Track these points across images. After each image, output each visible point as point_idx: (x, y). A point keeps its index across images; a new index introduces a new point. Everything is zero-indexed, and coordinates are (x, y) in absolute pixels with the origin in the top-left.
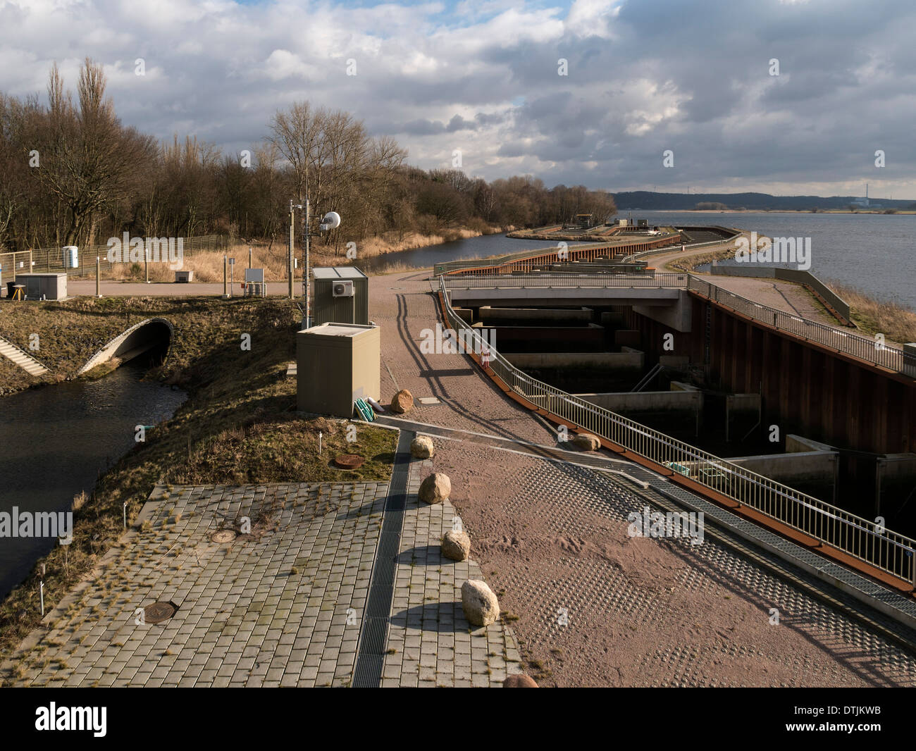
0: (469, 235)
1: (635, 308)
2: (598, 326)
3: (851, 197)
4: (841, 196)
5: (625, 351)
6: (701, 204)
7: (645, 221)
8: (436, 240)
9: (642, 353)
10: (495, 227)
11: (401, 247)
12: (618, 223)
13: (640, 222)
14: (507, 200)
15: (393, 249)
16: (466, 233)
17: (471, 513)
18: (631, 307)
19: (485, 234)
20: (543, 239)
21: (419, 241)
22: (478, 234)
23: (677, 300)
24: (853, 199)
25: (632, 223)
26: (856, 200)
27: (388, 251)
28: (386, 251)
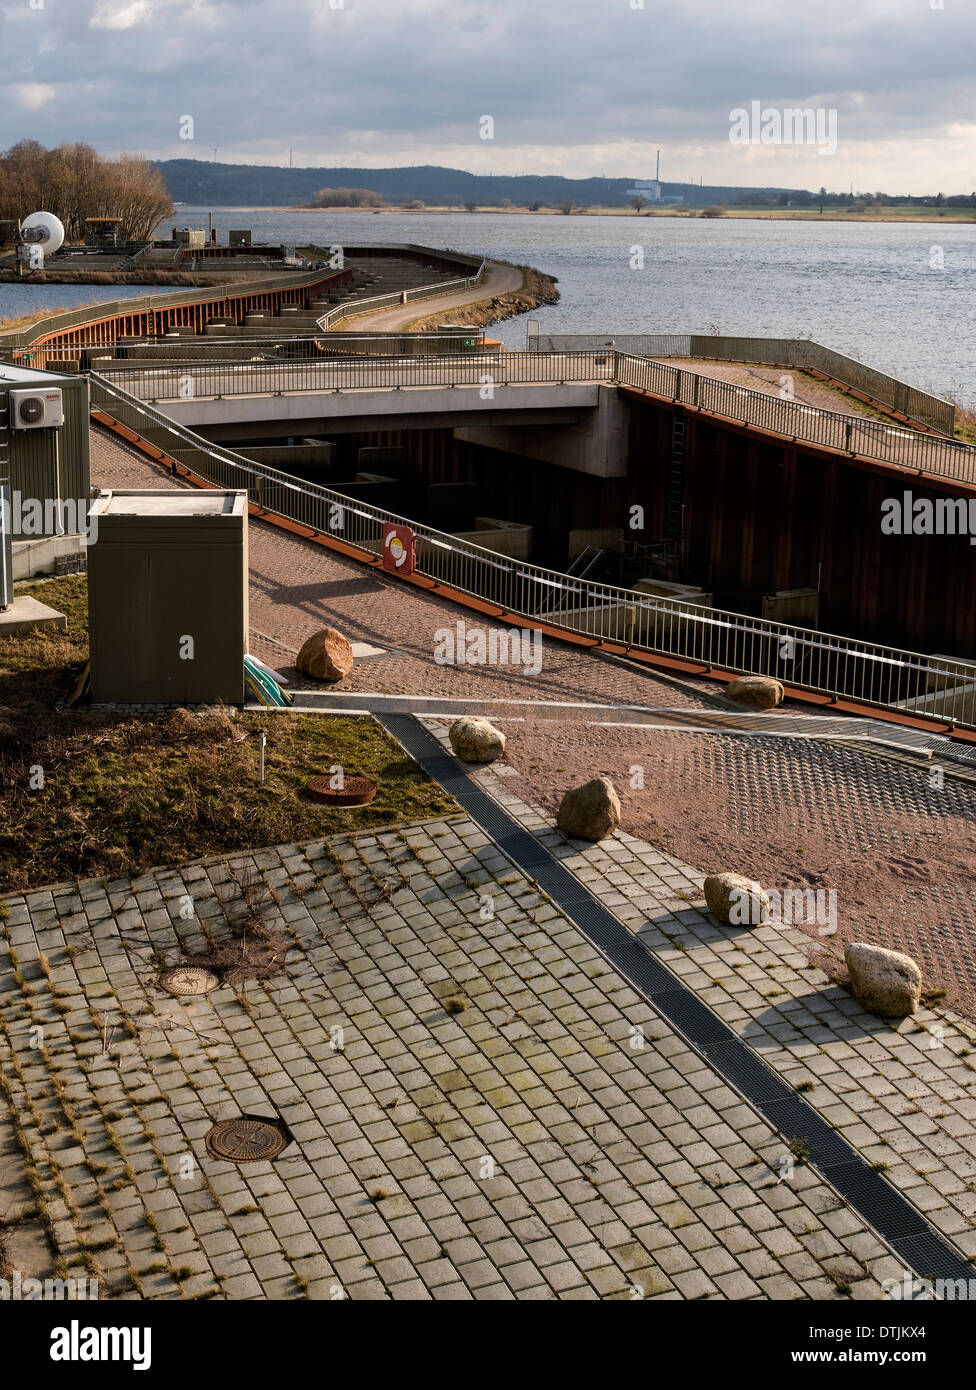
1: (462, 433)
2: (384, 479)
3: (626, 180)
4: (607, 177)
5: (489, 527)
6: (326, 192)
7: (247, 234)
9: (528, 528)
13: (235, 236)
17: (683, 844)
18: (450, 431)
23: (596, 408)
24: (629, 183)
25: (214, 238)
26: (637, 185)
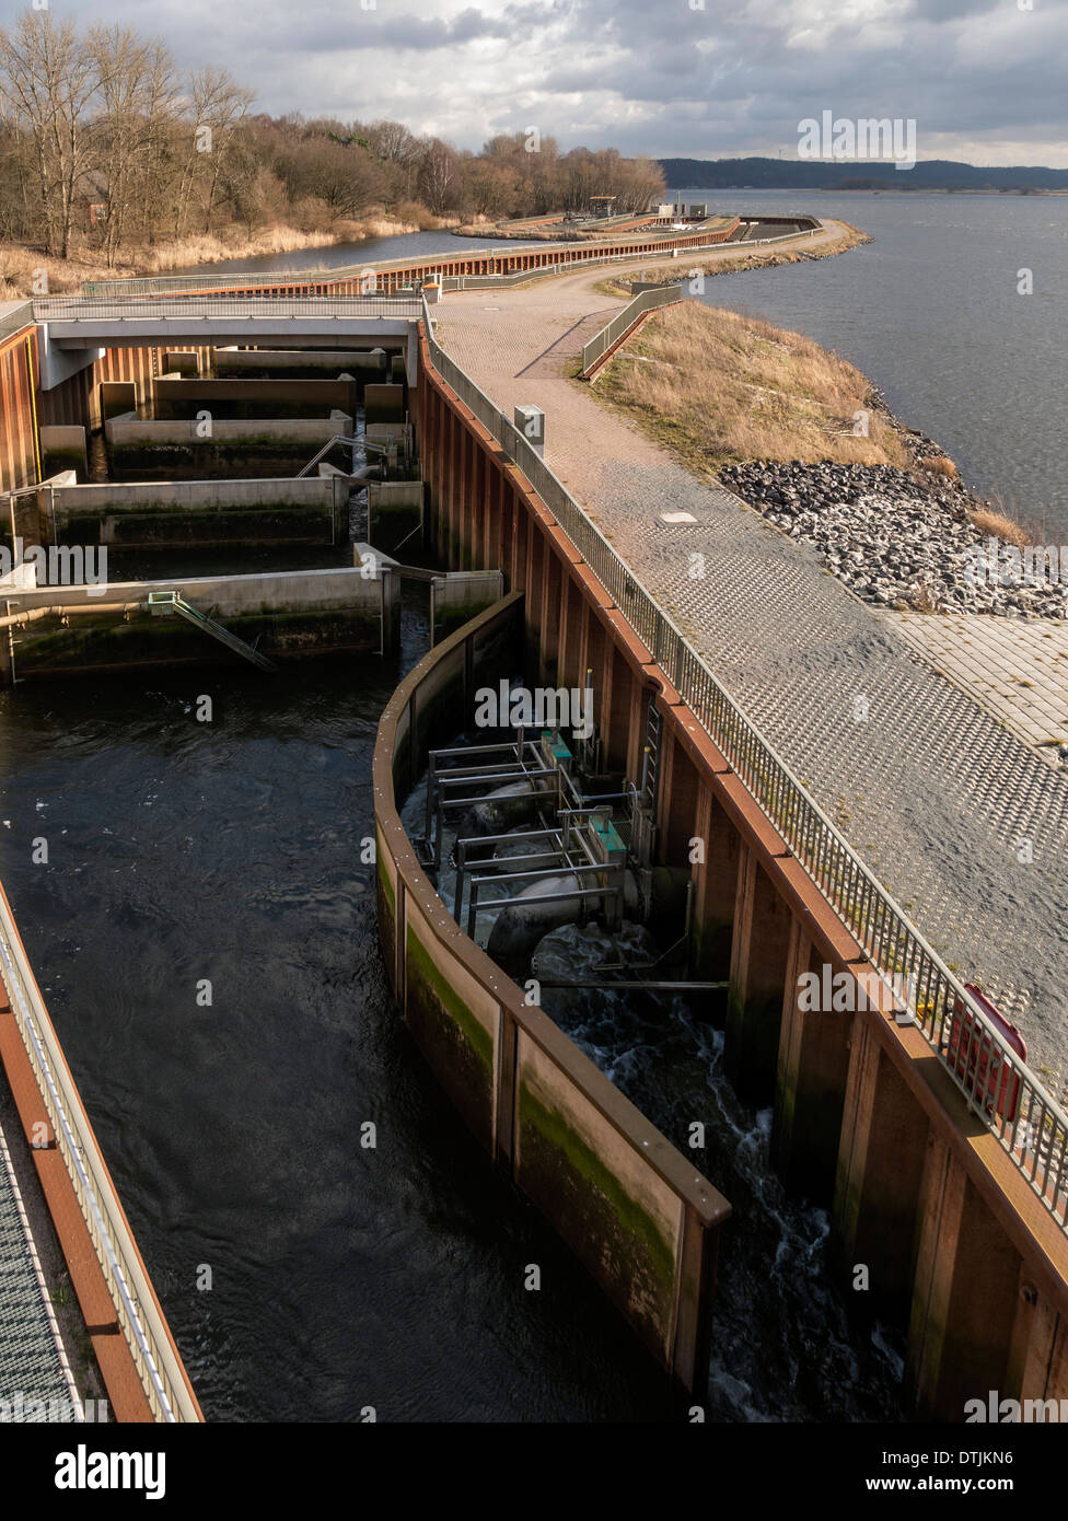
0: (391, 232)
7: (702, 208)
8: (319, 239)
10: (449, 216)
11: (247, 250)
12: (656, 210)
13: (694, 209)
14: (474, 173)
15: (228, 253)
16: (384, 228)
19: (423, 229)
20: (503, 238)
21: (285, 238)
22: (410, 230)
25: (682, 210)
27: (217, 257)
28: (212, 259)
